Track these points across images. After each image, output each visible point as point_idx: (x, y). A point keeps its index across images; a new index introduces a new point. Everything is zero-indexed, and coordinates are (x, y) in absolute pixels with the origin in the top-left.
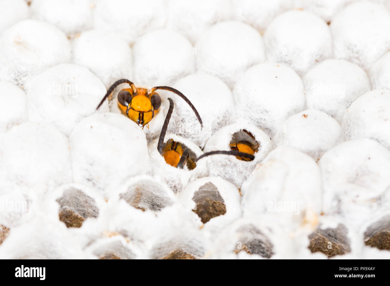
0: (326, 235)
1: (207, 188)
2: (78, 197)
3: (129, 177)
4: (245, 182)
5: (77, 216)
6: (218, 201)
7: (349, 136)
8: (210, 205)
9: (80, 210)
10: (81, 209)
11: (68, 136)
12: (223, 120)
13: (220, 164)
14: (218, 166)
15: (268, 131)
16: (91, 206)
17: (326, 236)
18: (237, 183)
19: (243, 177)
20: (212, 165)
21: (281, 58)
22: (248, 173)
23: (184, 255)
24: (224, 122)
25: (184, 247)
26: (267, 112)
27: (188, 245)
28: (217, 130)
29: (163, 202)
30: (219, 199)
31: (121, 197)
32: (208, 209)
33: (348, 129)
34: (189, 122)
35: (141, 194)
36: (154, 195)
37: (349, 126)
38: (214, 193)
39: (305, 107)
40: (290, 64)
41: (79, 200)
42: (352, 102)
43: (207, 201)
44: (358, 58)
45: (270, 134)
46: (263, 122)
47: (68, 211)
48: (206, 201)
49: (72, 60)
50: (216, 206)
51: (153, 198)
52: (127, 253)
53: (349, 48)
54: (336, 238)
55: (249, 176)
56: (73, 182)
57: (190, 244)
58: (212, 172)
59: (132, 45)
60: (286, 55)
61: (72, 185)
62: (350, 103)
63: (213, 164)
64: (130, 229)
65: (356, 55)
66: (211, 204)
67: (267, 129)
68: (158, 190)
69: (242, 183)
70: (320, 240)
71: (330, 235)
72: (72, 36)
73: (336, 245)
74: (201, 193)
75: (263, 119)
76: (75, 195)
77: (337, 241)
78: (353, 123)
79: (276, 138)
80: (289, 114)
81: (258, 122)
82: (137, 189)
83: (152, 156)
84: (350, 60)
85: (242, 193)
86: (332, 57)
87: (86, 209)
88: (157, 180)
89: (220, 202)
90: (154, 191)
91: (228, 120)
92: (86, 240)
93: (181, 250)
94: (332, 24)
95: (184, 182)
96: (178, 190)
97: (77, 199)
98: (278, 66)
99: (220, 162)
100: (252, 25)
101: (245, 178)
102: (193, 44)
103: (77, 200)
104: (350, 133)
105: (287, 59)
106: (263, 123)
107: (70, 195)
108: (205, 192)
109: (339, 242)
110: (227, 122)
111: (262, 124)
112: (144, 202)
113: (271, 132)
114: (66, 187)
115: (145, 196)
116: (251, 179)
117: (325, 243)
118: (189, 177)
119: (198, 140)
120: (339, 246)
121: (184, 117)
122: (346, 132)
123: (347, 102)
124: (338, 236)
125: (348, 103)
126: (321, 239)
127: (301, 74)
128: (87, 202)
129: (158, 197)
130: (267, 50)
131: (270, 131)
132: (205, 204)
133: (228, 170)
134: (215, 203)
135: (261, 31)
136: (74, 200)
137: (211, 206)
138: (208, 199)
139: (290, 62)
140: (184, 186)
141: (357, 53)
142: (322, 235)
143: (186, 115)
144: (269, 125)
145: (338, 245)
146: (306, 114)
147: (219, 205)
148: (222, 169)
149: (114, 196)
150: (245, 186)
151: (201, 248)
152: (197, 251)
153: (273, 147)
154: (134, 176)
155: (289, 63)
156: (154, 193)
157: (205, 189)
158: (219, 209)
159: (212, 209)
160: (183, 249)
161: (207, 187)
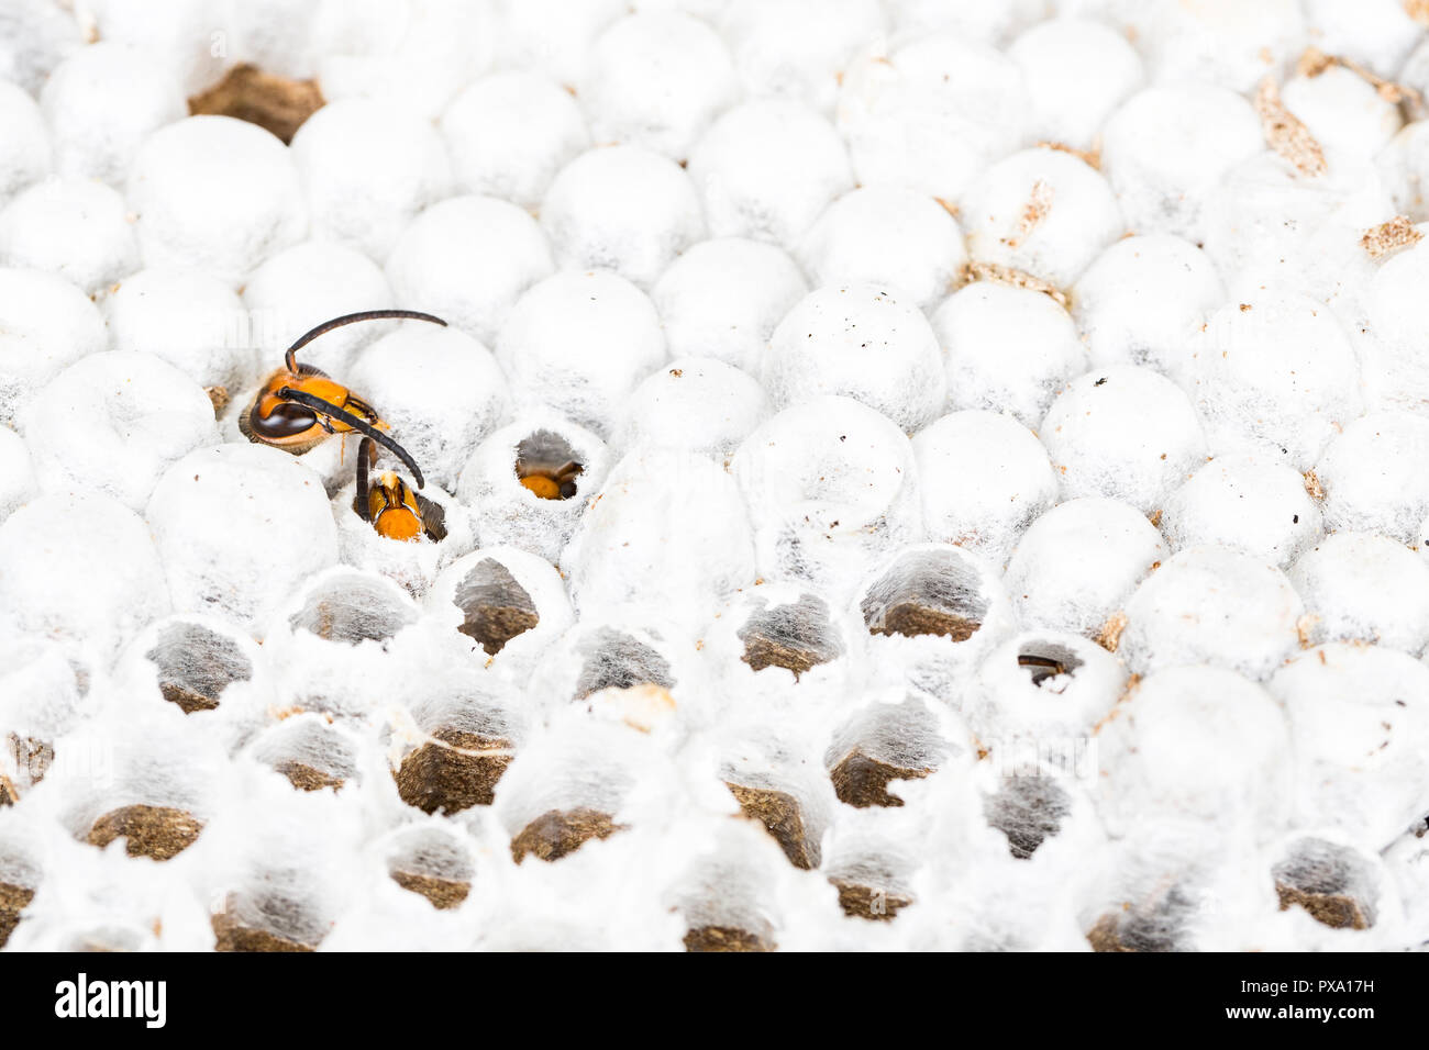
0: (774, 633)
1: (480, 580)
2: (189, 648)
3: (304, 575)
4: (567, 548)
5: (192, 696)
6: (509, 607)
7: (785, 401)
8: (490, 621)
9: (196, 681)
10: (199, 676)
11: (141, 513)
12: (487, 420)
13: (502, 517)
14: (497, 523)
15: (595, 426)
16: (223, 665)
17: (773, 637)
18: (548, 553)
19: (560, 537)
20: (482, 523)
21: (592, 258)
22: (571, 525)
23: (458, 738)
24: (491, 423)
25: (455, 720)
26: (586, 381)
27: (463, 713)
28: (479, 444)
29: (386, 628)
30: (511, 602)
31: (296, 622)
32: (486, 632)
33: (778, 388)
34: (411, 436)
35: (332, 619)
36: (362, 614)
37: (781, 378)
38: (496, 590)
39: (669, 357)
40: (616, 268)
41: (191, 655)
42: (774, 327)
43: (483, 612)
44: (766, 229)
45: (601, 434)
46: (579, 407)
47: (169, 687)
48: (481, 612)
49: (112, 344)
50: (506, 621)
51: (362, 621)
52: (329, 752)
53: (742, 210)
54: (797, 637)
55: (572, 531)
56: (173, 610)
57: (469, 707)
58: (484, 538)
59: (241, 292)
60: (604, 250)
61: (174, 618)
62: (771, 329)
63: (486, 521)
64: (330, 690)
65: (762, 223)
66: (492, 618)
67: (590, 422)
68: (372, 599)
69: (559, 552)
70: (760, 650)
71: (782, 633)
72: (99, 293)
73: (800, 654)
74: (467, 595)
75: (579, 401)
76: (182, 647)
77: (801, 643)
78: (790, 369)
79: (616, 437)
80: (638, 379)
81: (568, 411)
82: (323, 608)
83: (343, 526)
84: (748, 235)
85: (566, 573)
86: (707, 236)
87: (210, 676)
88: (369, 571)
89: (514, 608)
90: (362, 603)
91: (498, 419)
92: (232, 734)
93: (447, 728)
94: (691, 165)
95: (428, 570)
96: (417, 592)
97: (187, 654)
98: (591, 274)
99: (501, 511)
100: (508, 199)
101: (566, 538)
102: (381, 265)
103: (188, 657)
104: (784, 393)
105: (607, 257)
106: (581, 408)
107: (169, 647)
108: (476, 590)
109: (806, 645)
110: (498, 423)
111: (578, 413)
112: (341, 636)
113: (602, 428)
114: (163, 624)
115: (342, 622)
116: (578, 540)
117: (771, 653)
118: (438, 558)
119: (437, 474)
120: (807, 654)
121: (396, 427)
122: (777, 395)
123: (764, 327)
124: (802, 631)
125: (768, 331)
126: (761, 646)
127: (644, 287)
128: (211, 658)
129: (374, 618)
130: (557, 248)
131: (600, 426)
132: (479, 619)
133: (522, 525)
134: (501, 613)
135: (533, 208)
136: (181, 660)
137: (494, 623)
138: (486, 607)
139: (613, 264)
140: (429, 580)
141: (763, 216)
142: (764, 636)
143: (402, 422)
144: (595, 411)
145: (803, 653)
146: (677, 368)
147: (513, 615)
148: (509, 526)
149: (277, 627)
150: (569, 556)
151: (496, 711)
152: (488, 720)
153: (614, 458)
154: (313, 573)
155: (611, 265)
156: (364, 609)
157: (475, 584)
158: (514, 625)
159: (497, 630)
160: (454, 724)
161: (479, 577)
